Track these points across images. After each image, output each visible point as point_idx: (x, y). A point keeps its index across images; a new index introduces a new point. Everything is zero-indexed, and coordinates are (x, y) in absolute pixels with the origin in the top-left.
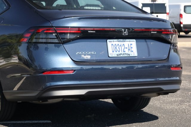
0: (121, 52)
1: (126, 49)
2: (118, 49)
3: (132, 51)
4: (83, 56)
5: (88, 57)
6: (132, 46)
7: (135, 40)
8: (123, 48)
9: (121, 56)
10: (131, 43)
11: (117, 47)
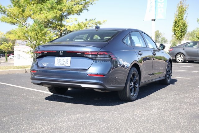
0: (61, 64)
1: (64, 62)
2: (60, 62)
3: (67, 63)
4: (44, 65)
5: (46, 65)
6: (68, 61)
7: (70, 57)
8: (63, 61)
9: (61, 65)
10: (68, 59)
11: (60, 61)
